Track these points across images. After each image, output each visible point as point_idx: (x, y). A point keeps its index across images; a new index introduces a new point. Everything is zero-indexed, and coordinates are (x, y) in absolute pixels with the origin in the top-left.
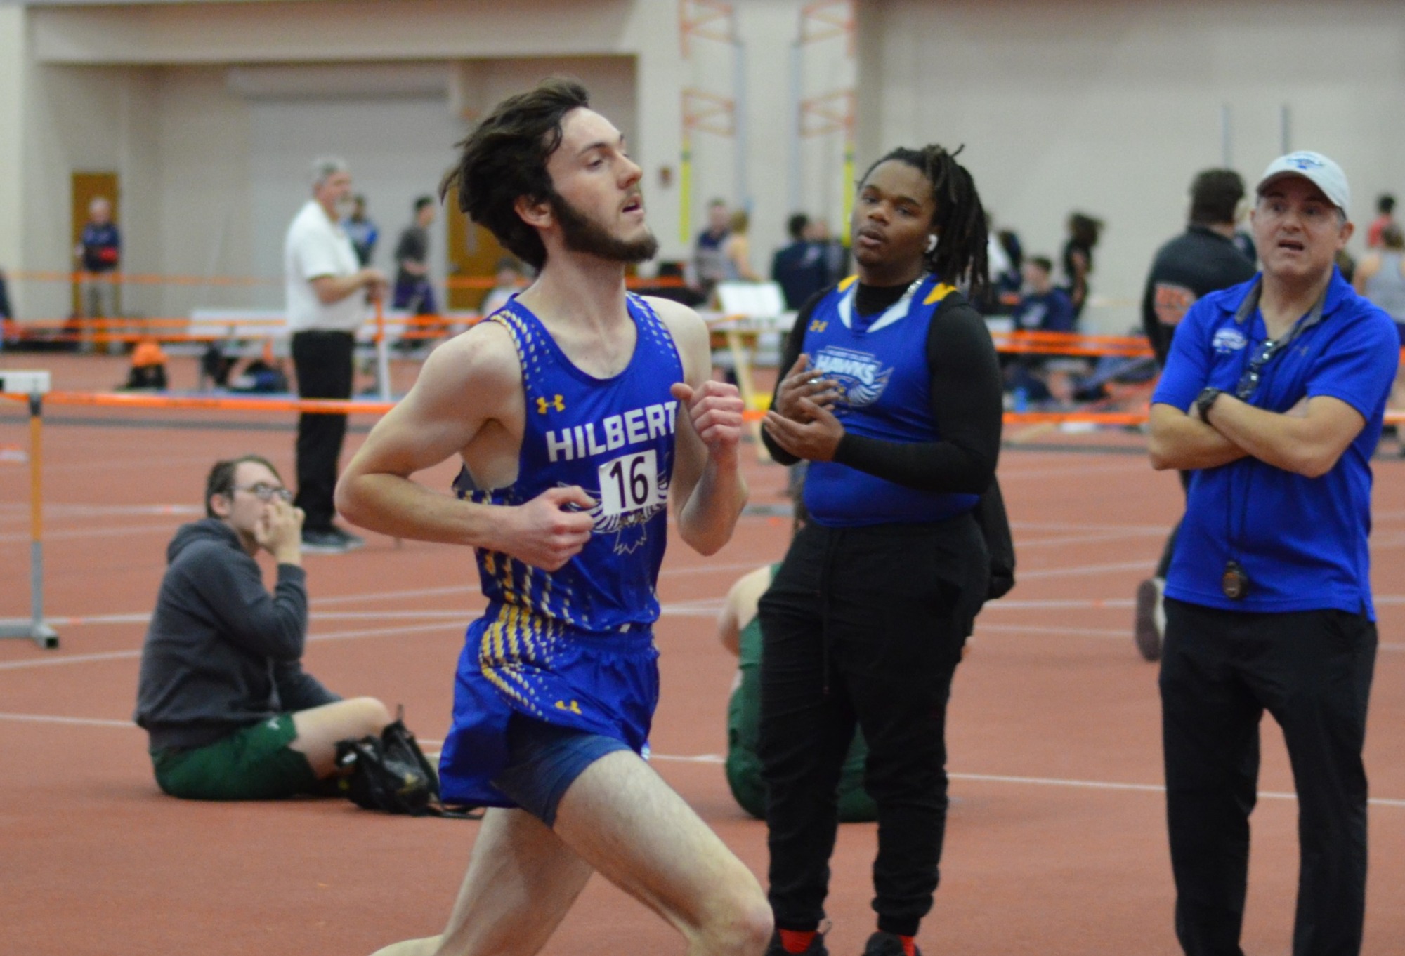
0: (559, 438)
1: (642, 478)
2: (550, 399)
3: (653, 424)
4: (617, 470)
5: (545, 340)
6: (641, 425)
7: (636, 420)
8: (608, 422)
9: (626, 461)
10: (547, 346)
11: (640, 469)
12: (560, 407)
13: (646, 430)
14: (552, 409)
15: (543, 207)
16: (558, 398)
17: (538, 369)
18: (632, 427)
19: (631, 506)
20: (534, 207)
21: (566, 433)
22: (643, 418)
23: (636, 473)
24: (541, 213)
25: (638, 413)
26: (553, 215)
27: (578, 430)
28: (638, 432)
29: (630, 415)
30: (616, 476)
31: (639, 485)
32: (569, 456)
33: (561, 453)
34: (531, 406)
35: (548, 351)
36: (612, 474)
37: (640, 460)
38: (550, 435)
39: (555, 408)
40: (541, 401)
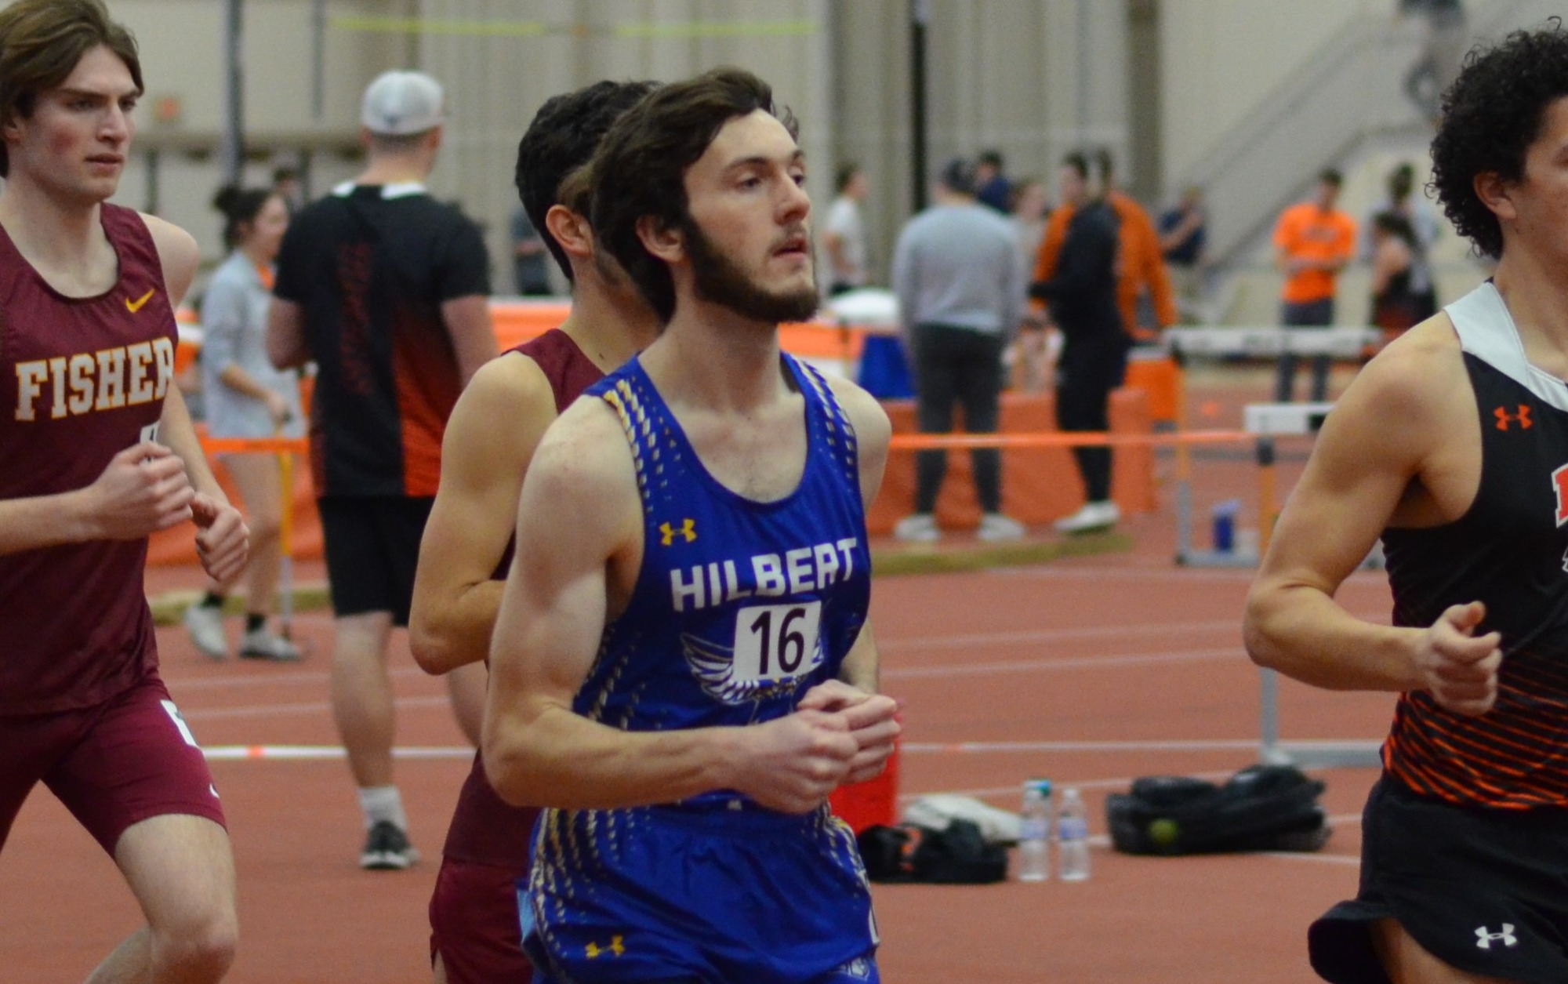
0: (688, 579)
1: (798, 638)
2: (677, 525)
3: (823, 569)
4: (763, 622)
5: (676, 440)
6: (807, 570)
7: (800, 563)
8: (758, 562)
9: (778, 614)
10: (678, 449)
11: (795, 625)
12: (690, 536)
13: (813, 577)
14: (679, 539)
15: (675, 234)
16: (689, 524)
17: (665, 483)
18: (795, 573)
19: (775, 673)
20: (661, 233)
21: (697, 571)
22: (811, 561)
23: (790, 630)
24: (671, 242)
25: (804, 553)
26: (683, 246)
27: (713, 568)
28: (803, 579)
29: (794, 555)
30: (760, 631)
31: (792, 647)
32: (699, 602)
33: (689, 599)
34: (652, 535)
35: (678, 457)
36: (754, 628)
37: (800, 613)
38: (676, 575)
39: (683, 537)
40: (665, 528)
